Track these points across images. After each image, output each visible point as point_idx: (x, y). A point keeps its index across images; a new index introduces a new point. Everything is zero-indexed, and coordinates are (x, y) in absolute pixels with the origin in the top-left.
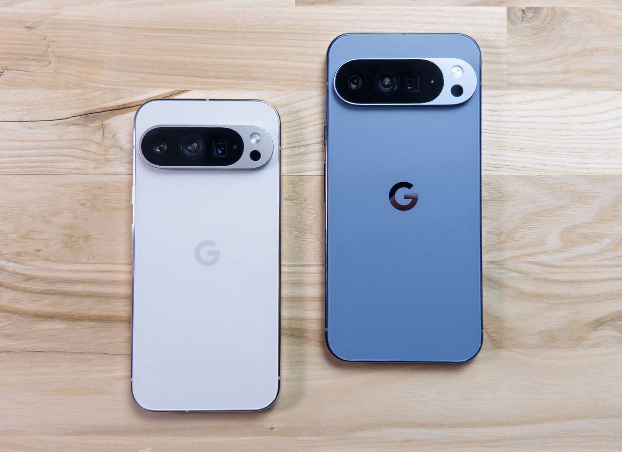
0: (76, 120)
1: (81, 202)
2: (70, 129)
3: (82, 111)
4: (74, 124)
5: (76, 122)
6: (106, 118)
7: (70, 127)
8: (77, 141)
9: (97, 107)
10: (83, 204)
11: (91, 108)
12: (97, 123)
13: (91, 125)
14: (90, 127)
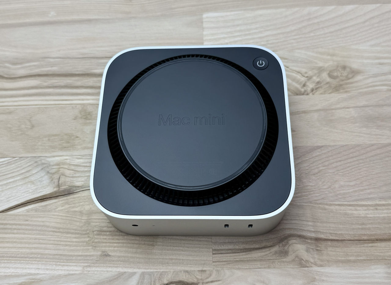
0: (77, 190)
1: (78, 138)
2: (82, 184)
3: (72, 196)
4: (78, 187)
5: (77, 188)
6: (56, 192)
7: (82, 185)
8: (77, 176)
9: (61, 199)
10: (77, 137)
11: (65, 198)
12: (63, 188)
13: (67, 187)
14: (68, 185)
